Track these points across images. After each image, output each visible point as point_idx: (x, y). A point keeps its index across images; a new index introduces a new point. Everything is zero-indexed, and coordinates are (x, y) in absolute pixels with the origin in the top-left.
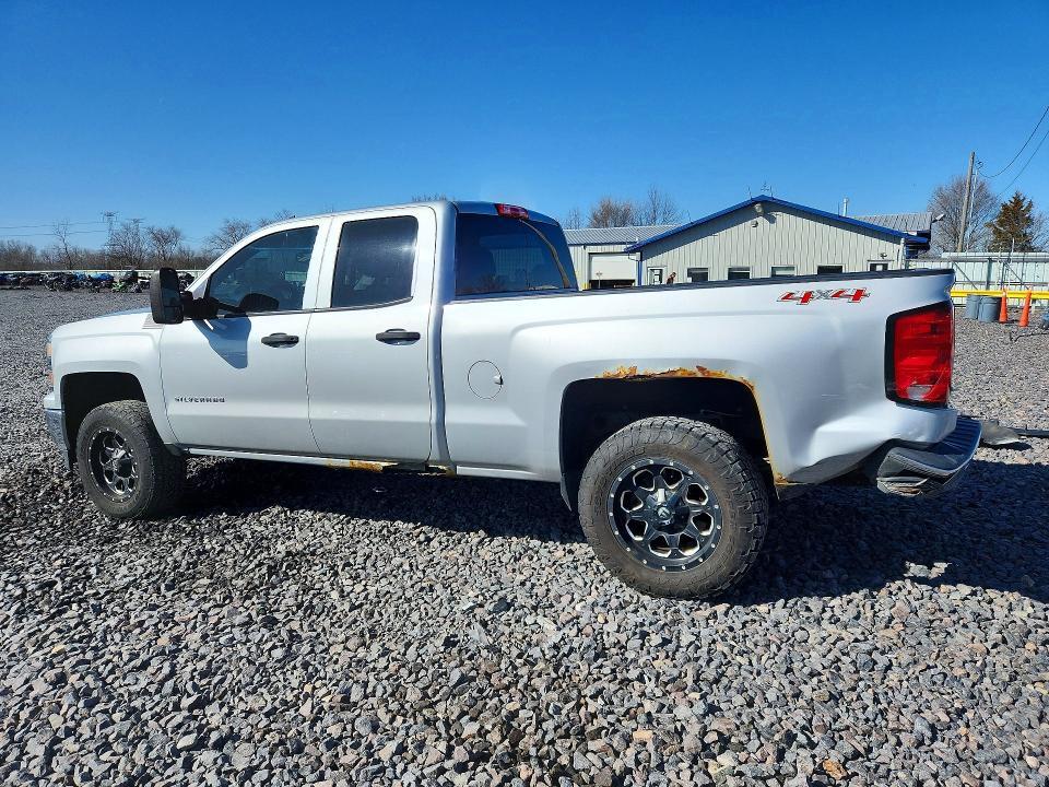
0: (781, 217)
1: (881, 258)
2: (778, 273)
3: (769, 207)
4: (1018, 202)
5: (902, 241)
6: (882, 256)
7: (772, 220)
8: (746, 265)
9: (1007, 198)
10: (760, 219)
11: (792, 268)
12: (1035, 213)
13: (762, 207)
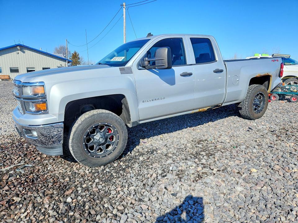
0: (27, 52)
1: (61, 66)
2: (29, 69)
3: (23, 48)
4: (75, 53)
5: (67, 61)
6: (61, 65)
7: (24, 52)
8: (16, 66)
9: (73, 52)
10: (19, 52)
11: (34, 68)
12: (80, 56)
13: (20, 47)
